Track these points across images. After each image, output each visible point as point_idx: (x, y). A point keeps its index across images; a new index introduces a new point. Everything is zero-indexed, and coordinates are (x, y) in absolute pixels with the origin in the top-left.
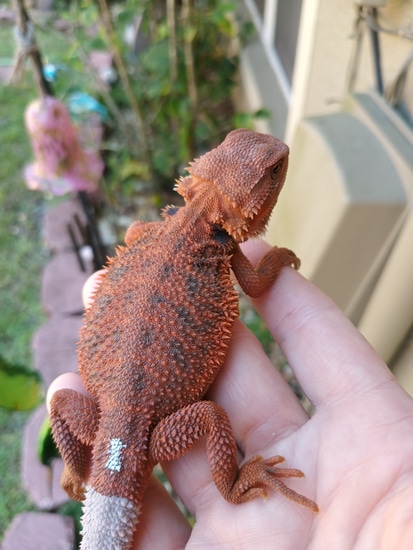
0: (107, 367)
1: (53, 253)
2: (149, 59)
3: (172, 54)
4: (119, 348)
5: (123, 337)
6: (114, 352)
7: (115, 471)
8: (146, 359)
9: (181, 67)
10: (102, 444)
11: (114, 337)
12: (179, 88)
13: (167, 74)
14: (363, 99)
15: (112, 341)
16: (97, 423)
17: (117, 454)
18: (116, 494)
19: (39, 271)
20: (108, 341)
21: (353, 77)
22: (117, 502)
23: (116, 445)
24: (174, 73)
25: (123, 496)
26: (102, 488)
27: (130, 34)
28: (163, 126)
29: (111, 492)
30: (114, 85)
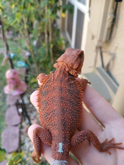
0: (52, 122)
1: (9, 106)
2: (40, 51)
3: (47, 50)
4: (55, 116)
5: (56, 112)
6: (54, 117)
7: (62, 152)
8: (65, 117)
9: (49, 53)
10: (56, 145)
11: (53, 113)
12: (48, 59)
13: (45, 55)
14: (98, 69)
15: (52, 114)
16: (52, 139)
17: (61, 147)
18: (63, 159)
19: (5, 112)
20: (51, 114)
21: (96, 61)
22: (63, 162)
23: (61, 145)
24: (47, 55)
25: (65, 160)
26: (58, 158)
27: (35, 43)
28: (44, 68)
29: (61, 159)
30: (30, 57)
